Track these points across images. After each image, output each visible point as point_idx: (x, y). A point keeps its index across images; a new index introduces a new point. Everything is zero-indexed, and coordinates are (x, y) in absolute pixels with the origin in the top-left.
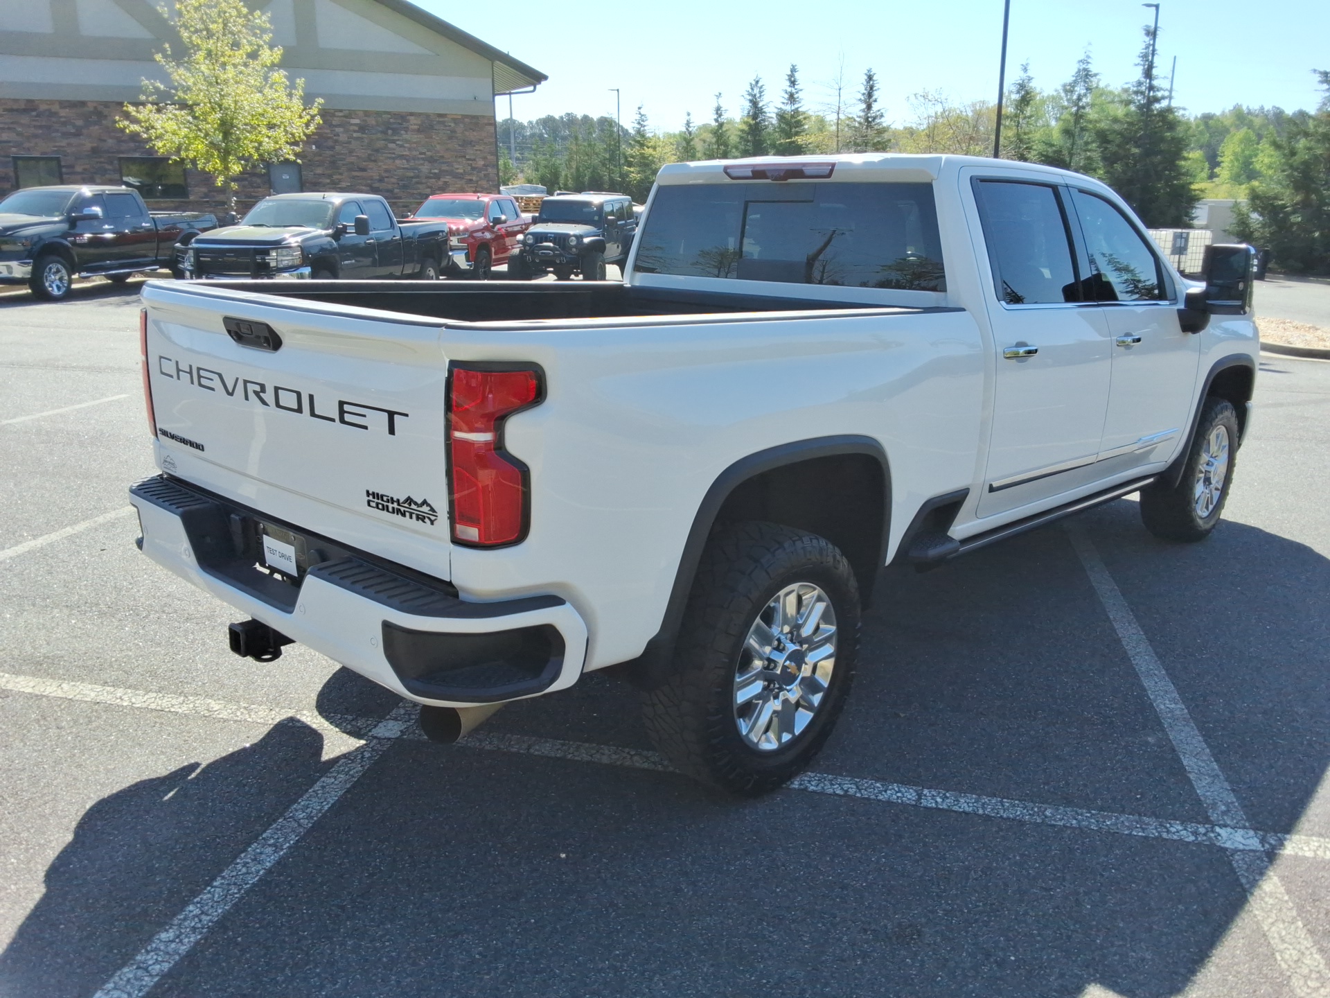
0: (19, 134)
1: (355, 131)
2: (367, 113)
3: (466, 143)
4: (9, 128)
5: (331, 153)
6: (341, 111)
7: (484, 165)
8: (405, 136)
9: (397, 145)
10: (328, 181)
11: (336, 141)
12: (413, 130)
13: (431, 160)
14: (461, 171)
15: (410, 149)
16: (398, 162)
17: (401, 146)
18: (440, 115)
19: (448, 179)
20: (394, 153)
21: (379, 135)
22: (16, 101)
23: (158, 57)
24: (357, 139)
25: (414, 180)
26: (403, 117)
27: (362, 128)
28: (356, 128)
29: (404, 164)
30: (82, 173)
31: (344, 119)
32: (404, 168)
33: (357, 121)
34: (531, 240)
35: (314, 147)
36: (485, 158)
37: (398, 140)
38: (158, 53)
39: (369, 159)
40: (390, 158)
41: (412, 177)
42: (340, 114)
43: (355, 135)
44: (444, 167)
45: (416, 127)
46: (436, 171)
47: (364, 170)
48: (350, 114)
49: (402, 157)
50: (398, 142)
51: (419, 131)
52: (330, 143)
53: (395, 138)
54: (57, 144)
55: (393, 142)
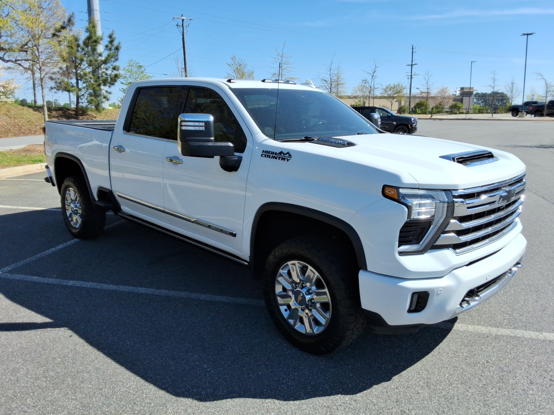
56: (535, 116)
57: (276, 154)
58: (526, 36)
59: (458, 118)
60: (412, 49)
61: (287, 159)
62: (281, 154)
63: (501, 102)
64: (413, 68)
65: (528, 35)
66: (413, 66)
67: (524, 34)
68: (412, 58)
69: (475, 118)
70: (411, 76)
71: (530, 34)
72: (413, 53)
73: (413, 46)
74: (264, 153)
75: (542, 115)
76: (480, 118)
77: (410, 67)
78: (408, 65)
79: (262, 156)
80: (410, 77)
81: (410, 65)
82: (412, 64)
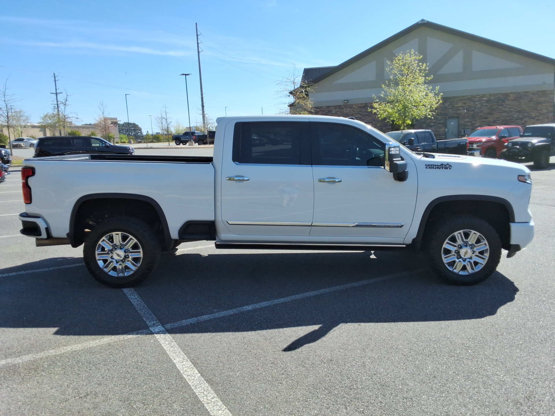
0: (361, 115)
1: (485, 103)
2: (491, 95)
3: (538, 103)
4: (358, 113)
5: (473, 112)
6: (479, 95)
7: (546, 112)
8: (507, 103)
9: (503, 107)
10: (470, 124)
11: (475, 108)
12: (512, 100)
13: (519, 112)
14: (534, 116)
15: (509, 108)
16: (503, 114)
17: (505, 107)
18: (525, 92)
19: (527, 119)
20: (501, 110)
21: (495, 103)
22: (362, 104)
23: (383, 86)
24: (485, 106)
25: (510, 121)
26: (507, 95)
27: (488, 101)
28: (485, 101)
29: (506, 114)
30: (379, 127)
31: (480, 98)
32: (506, 116)
33: (486, 99)
34: (510, 145)
35: (465, 111)
36: (547, 109)
37: (504, 105)
38: (383, 84)
39: (490, 114)
40: (499, 112)
41: (509, 120)
42: (479, 96)
43: (484, 104)
44: (525, 114)
45: (513, 98)
46: (521, 116)
47: (486, 118)
48: (484, 96)
49: (505, 112)
50: (504, 106)
51: (514, 100)
52: (473, 108)
53: (502, 104)
54: (372, 117)
55: (502, 105)
56: (199, 145)
57: (438, 165)
58: (185, 75)
59: (141, 147)
60: (54, 78)
61: (449, 168)
62: (442, 165)
63: (134, 132)
64: (58, 96)
65: (186, 75)
66: (58, 94)
67: (183, 75)
68: (56, 86)
69: (156, 147)
70: (58, 105)
71: (187, 75)
72: (56, 82)
73: (54, 74)
74: (427, 166)
75: (205, 143)
76: (160, 147)
77: (55, 96)
78: (52, 93)
79: (426, 168)
80: (56, 106)
81: (54, 93)
82: (56, 92)
